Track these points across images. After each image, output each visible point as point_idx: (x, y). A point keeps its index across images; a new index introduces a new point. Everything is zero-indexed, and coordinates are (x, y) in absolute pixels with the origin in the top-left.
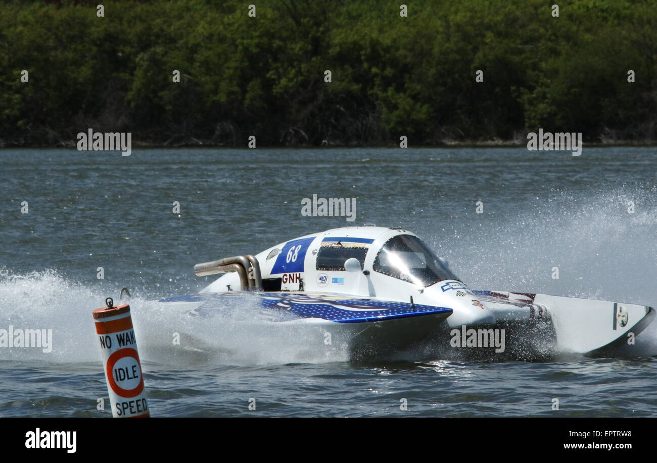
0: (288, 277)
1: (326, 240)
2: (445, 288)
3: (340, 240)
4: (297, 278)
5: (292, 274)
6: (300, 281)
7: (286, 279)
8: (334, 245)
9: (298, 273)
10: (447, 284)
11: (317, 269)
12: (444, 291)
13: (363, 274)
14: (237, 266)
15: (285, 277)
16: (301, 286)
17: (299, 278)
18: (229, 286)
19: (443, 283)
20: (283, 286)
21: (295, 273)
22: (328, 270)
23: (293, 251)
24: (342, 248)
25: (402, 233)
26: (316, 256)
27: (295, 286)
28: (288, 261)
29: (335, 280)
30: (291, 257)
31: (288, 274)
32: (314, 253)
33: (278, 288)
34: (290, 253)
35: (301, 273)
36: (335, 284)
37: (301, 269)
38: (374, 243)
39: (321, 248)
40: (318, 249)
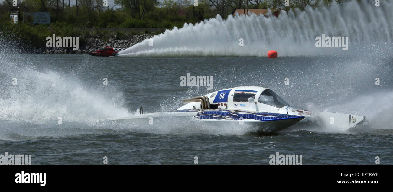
0: (221, 104)
1: (236, 91)
2: (287, 109)
3: (243, 91)
4: (224, 104)
5: (222, 103)
6: (226, 105)
7: (220, 105)
8: (241, 92)
9: (225, 103)
10: (288, 107)
11: (233, 101)
12: (287, 110)
13: (254, 103)
14: (201, 100)
15: (219, 104)
16: (226, 107)
17: (225, 104)
18: (194, 107)
19: (286, 107)
20: (219, 107)
21: (224, 103)
22: (238, 102)
23: (222, 95)
24: (244, 94)
25: (267, 89)
26: (233, 97)
27: (224, 107)
28: (220, 98)
29: (241, 105)
30: (222, 96)
31: (221, 103)
32: (232, 96)
33: (217, 108)
34: (221, 95)
35: (226, 103)
36: (242, 107)
37: (227, 101)
38: (258, 92)
39: (235, 94)
40: (234, 94)
